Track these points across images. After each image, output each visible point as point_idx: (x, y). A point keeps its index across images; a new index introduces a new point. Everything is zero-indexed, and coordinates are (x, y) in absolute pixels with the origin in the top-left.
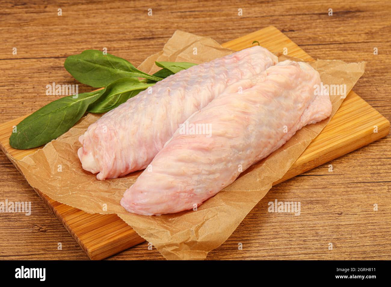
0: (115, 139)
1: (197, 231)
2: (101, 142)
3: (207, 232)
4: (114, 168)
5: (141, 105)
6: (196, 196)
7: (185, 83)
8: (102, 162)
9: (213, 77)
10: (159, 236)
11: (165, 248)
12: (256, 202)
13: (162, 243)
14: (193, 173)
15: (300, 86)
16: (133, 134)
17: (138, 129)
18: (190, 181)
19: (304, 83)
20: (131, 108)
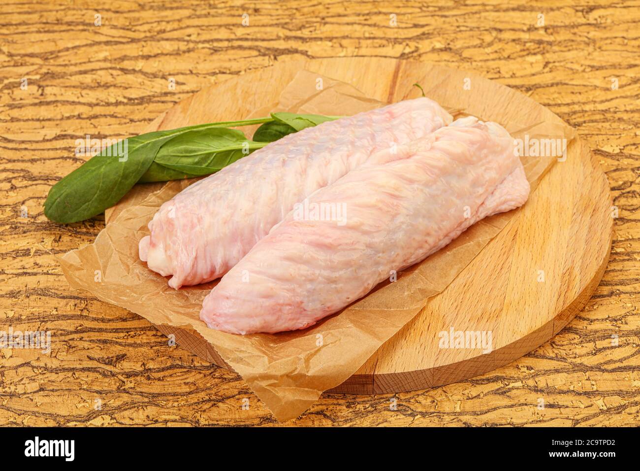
0: (198, 228)
1: (307, 360)
2: (176, 231)
3: (322, 363)
4: (194, 271)
5: (241, 179)
6: (305, 312)
7: (308, 149)
9: (352, 143)
10: (251, 363)
11: (258, 381)
12: (399, 327)
13: (254, 372)
14: (304, 278)
15: (484, 161)
16: (225, 223)
17: (232, 215)
18: (299, 290)
19: (490, 157)
20: (225, 183)
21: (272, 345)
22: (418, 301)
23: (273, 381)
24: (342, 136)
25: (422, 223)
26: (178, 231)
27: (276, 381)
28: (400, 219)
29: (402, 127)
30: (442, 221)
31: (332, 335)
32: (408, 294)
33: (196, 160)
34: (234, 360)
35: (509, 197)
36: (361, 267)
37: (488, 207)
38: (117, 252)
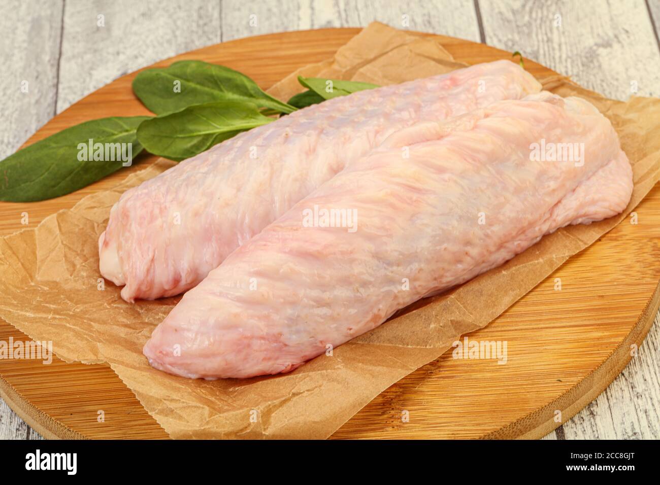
0: (159, 222)
2: (131, 225)
3: (288, 418)
5: (226, 159)
6: (286, 348)
7: (325, 122)
8: (127, 266)
9: (387, 116)
10: (184, 416)
12: (411, 369)
13: (186, 429)
14: (282, 300)
18: (276, 317)
24: (376, 108)
25: (457, 228)
26: (133, 225)
29: (463, 96)
31: (311, 379)
32: (435, 328)
34: (161, 412)
38: (63, 246)
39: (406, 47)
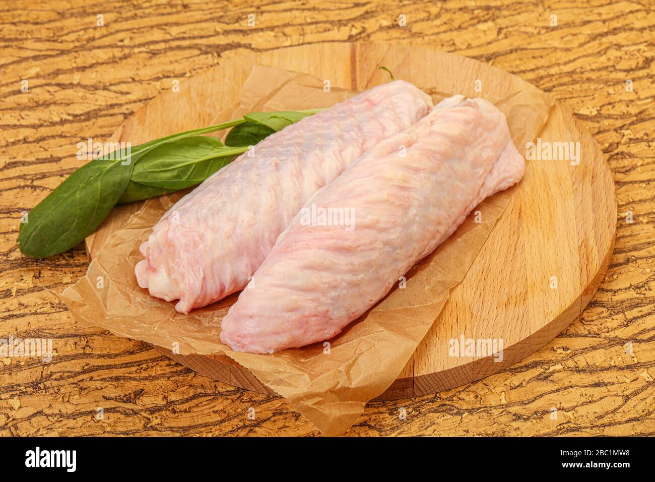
0: (201, 247)
1: (348, 372)
2: (179, 252)
3: (363, 373)
4: (203, 293)
5: (235, 189)
6: (331, 321)
7: (297, 148)
8: (183, 285)
9: (341, 137)
10: (292, 383)
11: (304, 401)
12: (429, 324)
13: (298, 393)
14: (327, 286)
15: (480, 140)
16: (228, 238)
17: (234, 229)
18: (323, 299)
19: (485, 135)
20: (220, 195)
21: (303, 360)
22: (440, 294)
23: (318, 399)
24: (328, 131)
25: (433, 212)
26: (181, 252)
27: (321, 399)
28: (413, 211)
29: (386, 114)
30: (451, 207)
31: (366, 342)
32: (429, 289)
33: (175, 173)
34: (275, 383)
35: (507, 174)
36: (381, 266)
37: (488, 187)
38: (113, 282)
39: (294, 82)
